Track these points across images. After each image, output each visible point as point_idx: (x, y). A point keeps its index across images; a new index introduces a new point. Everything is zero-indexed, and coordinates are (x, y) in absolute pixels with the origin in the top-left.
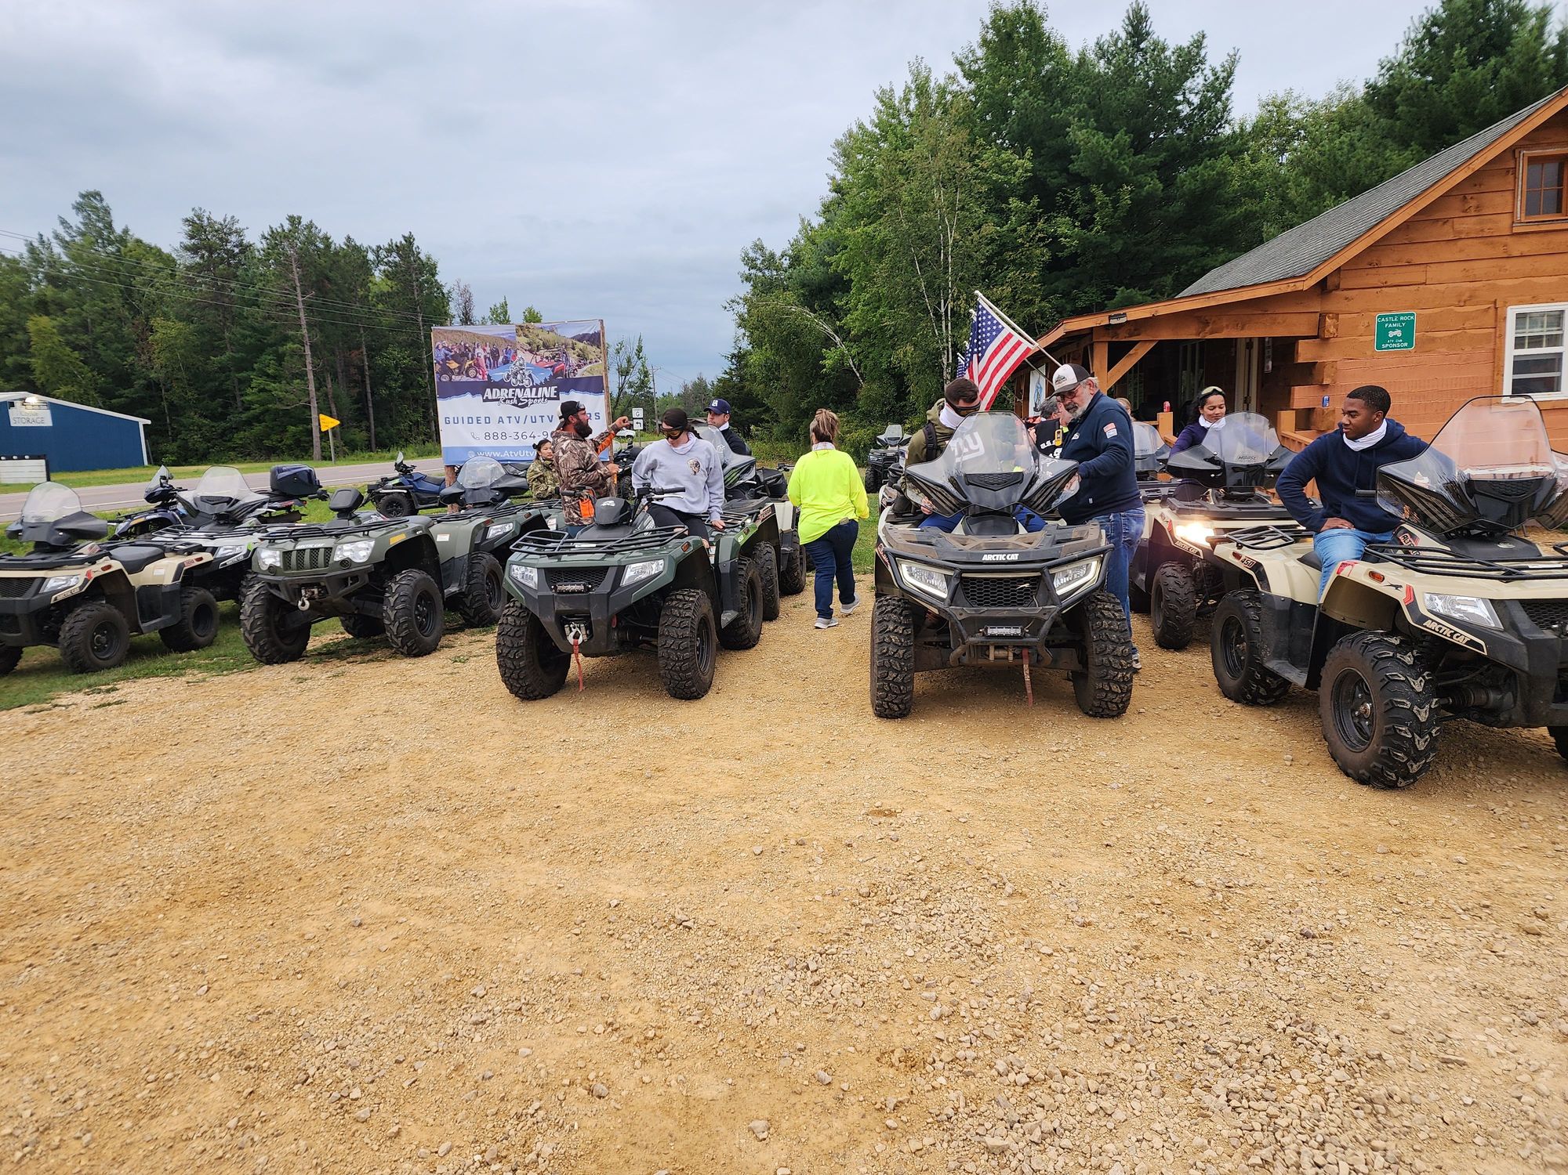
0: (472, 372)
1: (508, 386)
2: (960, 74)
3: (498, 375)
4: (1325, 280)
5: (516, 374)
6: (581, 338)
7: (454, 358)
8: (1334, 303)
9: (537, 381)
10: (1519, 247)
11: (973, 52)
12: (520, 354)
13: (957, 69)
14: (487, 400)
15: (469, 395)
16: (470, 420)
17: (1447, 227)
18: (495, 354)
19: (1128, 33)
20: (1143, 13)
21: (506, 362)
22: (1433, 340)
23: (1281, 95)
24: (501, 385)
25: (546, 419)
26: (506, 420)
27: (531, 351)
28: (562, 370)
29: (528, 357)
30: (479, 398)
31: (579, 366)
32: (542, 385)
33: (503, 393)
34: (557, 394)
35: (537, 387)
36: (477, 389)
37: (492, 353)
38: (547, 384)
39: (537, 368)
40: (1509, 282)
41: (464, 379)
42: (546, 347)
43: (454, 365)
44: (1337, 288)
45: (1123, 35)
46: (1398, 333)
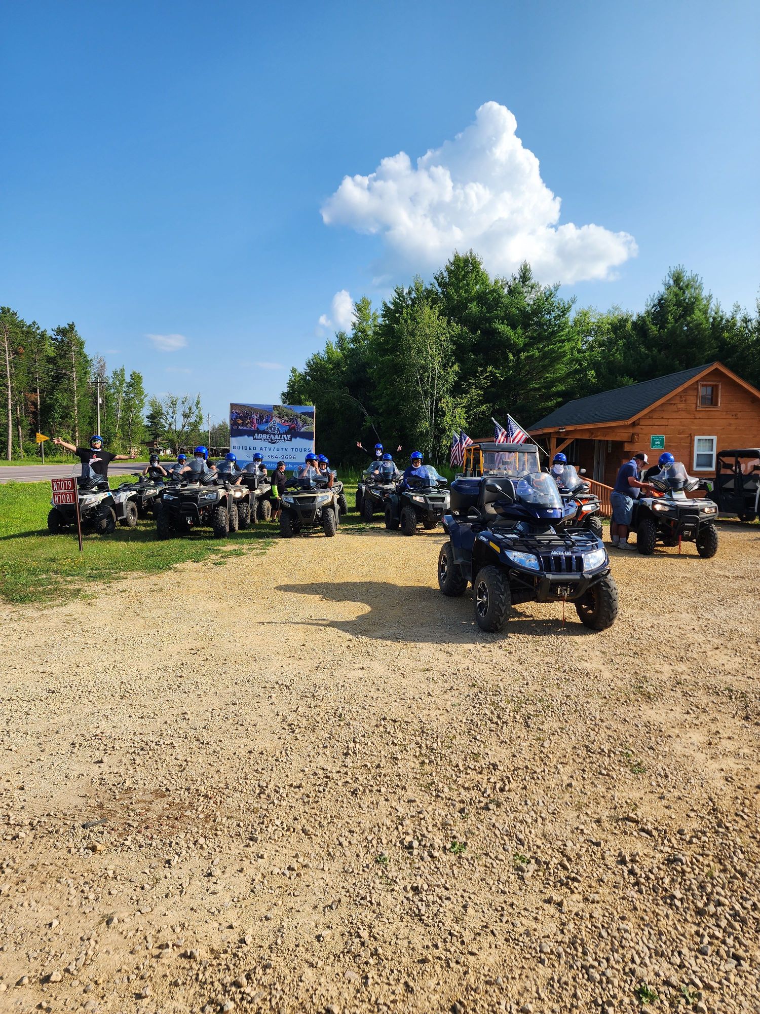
0: (249, 426)
1: (267, 433)
2: (436, 285)
3: (263, 427)
4: (634, 422)
5: (271, 428)
6: (304, 414)
7: (241, 418)
8: (637, 430)
9: (281, 432)
10: (698, 415)
11: (442, 274)
12: (274, 418)
13: (435, 281)
14: (255, 439)
15: (246, 436)
16: (246, 448)
17: (675, 406)
18: (261, 417)
19: (521, 277)
20: (528, 267)
21: (267, 422)
22: (670, 446)
23: (586, 309)
24: (264, 432)
25: (267, 449)
26: (264, 449)
27: (279, 418)
28: (294, 427)
29: (278, 420)
30: (251, 438)
31: (303, 426)
32: (284, 434)
33: (264, 436)
34: (291, 438)
35: (281, 434)
36: (250, 433)
37: (260, 417)
38: (286, 433)
39: (281, 425)
40: (695, 428)
41: (245, 428)
42: (287, 416)
43: (240, 421)
44: (639, 425)
45: (518, 277)
46: (659, 443)
